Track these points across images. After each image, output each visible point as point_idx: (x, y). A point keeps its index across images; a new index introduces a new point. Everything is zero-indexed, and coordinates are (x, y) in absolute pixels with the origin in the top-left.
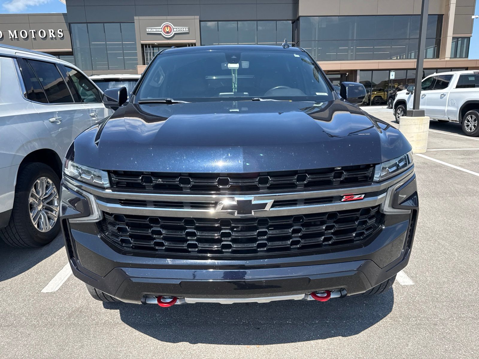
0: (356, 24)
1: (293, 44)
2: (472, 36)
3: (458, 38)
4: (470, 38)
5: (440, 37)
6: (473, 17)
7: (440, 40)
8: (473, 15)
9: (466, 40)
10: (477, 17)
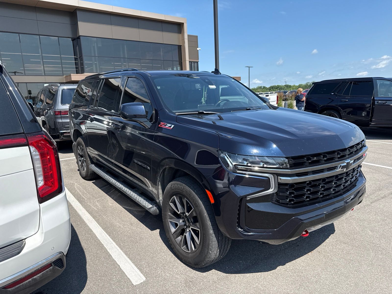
0: (125, 46)
1: (75, 58)
2: (199, 61)
3: (192, 62)
4: (198, 62)
5: (182, 60)
6: (198, 49)
7: (182, 62)
8: (198, 47)
9: (196, 63)
10: (200, 49)
